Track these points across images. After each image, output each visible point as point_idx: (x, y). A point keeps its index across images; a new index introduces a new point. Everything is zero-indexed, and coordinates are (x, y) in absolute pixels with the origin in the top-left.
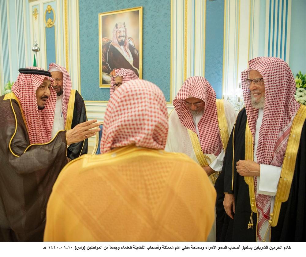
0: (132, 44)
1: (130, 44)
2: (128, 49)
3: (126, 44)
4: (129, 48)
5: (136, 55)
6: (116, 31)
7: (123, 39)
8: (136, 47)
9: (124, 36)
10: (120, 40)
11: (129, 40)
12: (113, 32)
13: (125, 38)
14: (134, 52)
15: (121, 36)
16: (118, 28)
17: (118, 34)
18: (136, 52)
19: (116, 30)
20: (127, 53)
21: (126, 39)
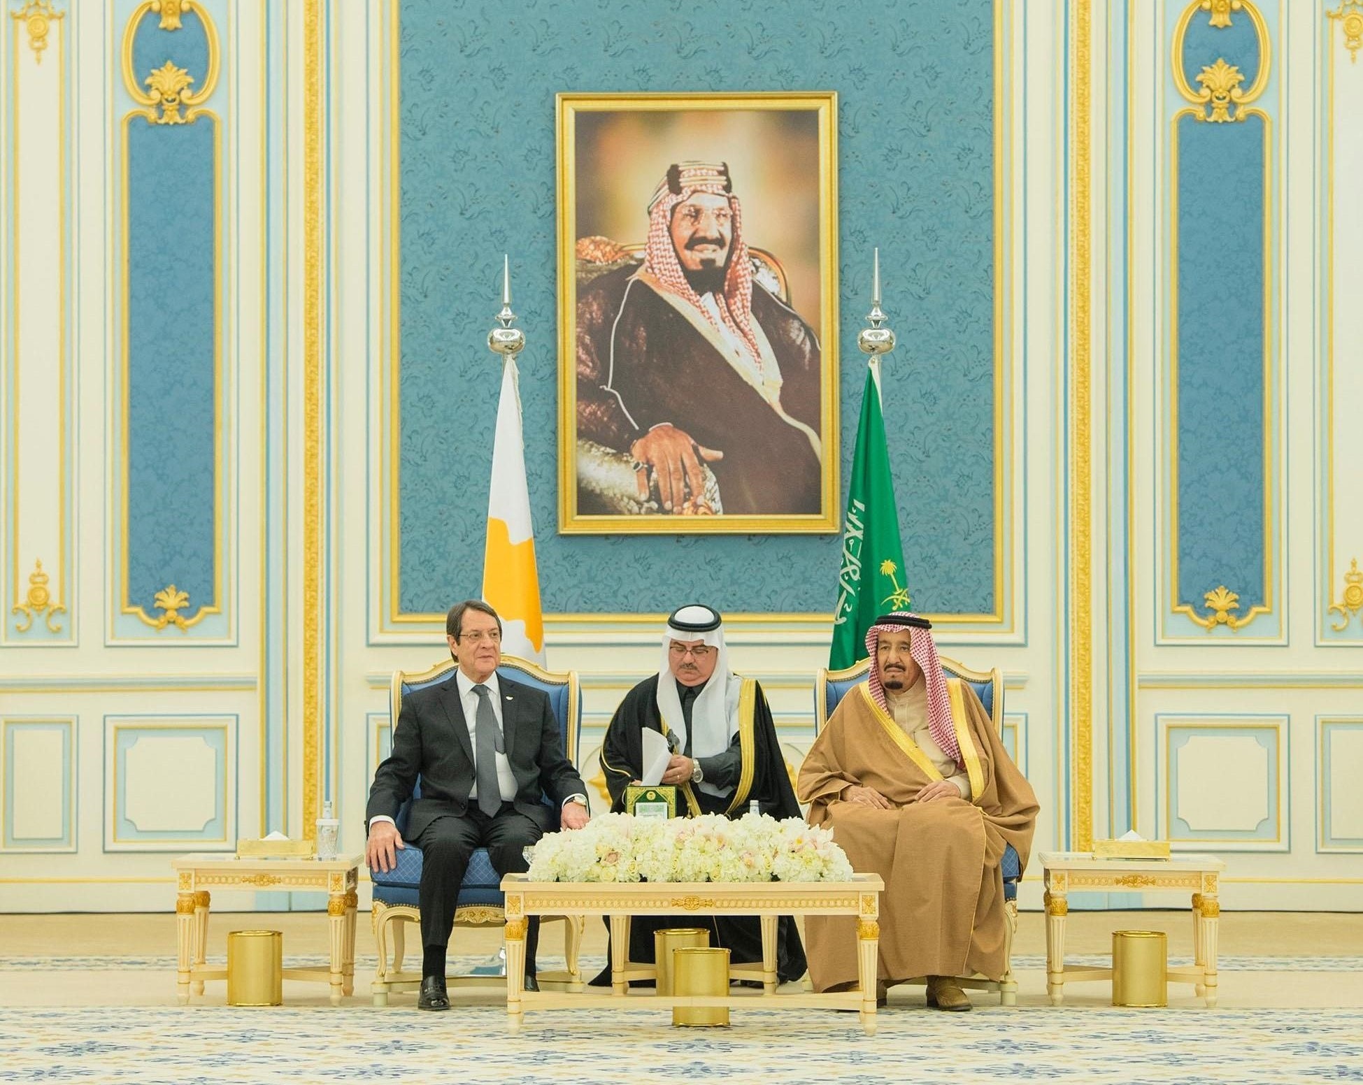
0: (771, 285)
1: (757, 289)
2: (751, 317)
3: (734, 288)
4: (754, 310)
5: (800, 350)
6: (668, 207)
7: (720, 257)
8: (798, 308)
9: (720, 242)
10: (694, 258)
11: (757, 268)
12: (650, 213)
13: (726, 249)
14: (787, 332)
15: (705, 240)
16: (686, 192)
17: (687, 223)
18: (797, 335)
19: (674, 199)
20: (745, 335)
21: (734, 258)
